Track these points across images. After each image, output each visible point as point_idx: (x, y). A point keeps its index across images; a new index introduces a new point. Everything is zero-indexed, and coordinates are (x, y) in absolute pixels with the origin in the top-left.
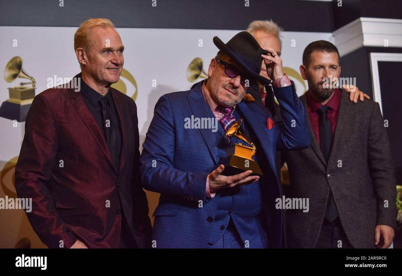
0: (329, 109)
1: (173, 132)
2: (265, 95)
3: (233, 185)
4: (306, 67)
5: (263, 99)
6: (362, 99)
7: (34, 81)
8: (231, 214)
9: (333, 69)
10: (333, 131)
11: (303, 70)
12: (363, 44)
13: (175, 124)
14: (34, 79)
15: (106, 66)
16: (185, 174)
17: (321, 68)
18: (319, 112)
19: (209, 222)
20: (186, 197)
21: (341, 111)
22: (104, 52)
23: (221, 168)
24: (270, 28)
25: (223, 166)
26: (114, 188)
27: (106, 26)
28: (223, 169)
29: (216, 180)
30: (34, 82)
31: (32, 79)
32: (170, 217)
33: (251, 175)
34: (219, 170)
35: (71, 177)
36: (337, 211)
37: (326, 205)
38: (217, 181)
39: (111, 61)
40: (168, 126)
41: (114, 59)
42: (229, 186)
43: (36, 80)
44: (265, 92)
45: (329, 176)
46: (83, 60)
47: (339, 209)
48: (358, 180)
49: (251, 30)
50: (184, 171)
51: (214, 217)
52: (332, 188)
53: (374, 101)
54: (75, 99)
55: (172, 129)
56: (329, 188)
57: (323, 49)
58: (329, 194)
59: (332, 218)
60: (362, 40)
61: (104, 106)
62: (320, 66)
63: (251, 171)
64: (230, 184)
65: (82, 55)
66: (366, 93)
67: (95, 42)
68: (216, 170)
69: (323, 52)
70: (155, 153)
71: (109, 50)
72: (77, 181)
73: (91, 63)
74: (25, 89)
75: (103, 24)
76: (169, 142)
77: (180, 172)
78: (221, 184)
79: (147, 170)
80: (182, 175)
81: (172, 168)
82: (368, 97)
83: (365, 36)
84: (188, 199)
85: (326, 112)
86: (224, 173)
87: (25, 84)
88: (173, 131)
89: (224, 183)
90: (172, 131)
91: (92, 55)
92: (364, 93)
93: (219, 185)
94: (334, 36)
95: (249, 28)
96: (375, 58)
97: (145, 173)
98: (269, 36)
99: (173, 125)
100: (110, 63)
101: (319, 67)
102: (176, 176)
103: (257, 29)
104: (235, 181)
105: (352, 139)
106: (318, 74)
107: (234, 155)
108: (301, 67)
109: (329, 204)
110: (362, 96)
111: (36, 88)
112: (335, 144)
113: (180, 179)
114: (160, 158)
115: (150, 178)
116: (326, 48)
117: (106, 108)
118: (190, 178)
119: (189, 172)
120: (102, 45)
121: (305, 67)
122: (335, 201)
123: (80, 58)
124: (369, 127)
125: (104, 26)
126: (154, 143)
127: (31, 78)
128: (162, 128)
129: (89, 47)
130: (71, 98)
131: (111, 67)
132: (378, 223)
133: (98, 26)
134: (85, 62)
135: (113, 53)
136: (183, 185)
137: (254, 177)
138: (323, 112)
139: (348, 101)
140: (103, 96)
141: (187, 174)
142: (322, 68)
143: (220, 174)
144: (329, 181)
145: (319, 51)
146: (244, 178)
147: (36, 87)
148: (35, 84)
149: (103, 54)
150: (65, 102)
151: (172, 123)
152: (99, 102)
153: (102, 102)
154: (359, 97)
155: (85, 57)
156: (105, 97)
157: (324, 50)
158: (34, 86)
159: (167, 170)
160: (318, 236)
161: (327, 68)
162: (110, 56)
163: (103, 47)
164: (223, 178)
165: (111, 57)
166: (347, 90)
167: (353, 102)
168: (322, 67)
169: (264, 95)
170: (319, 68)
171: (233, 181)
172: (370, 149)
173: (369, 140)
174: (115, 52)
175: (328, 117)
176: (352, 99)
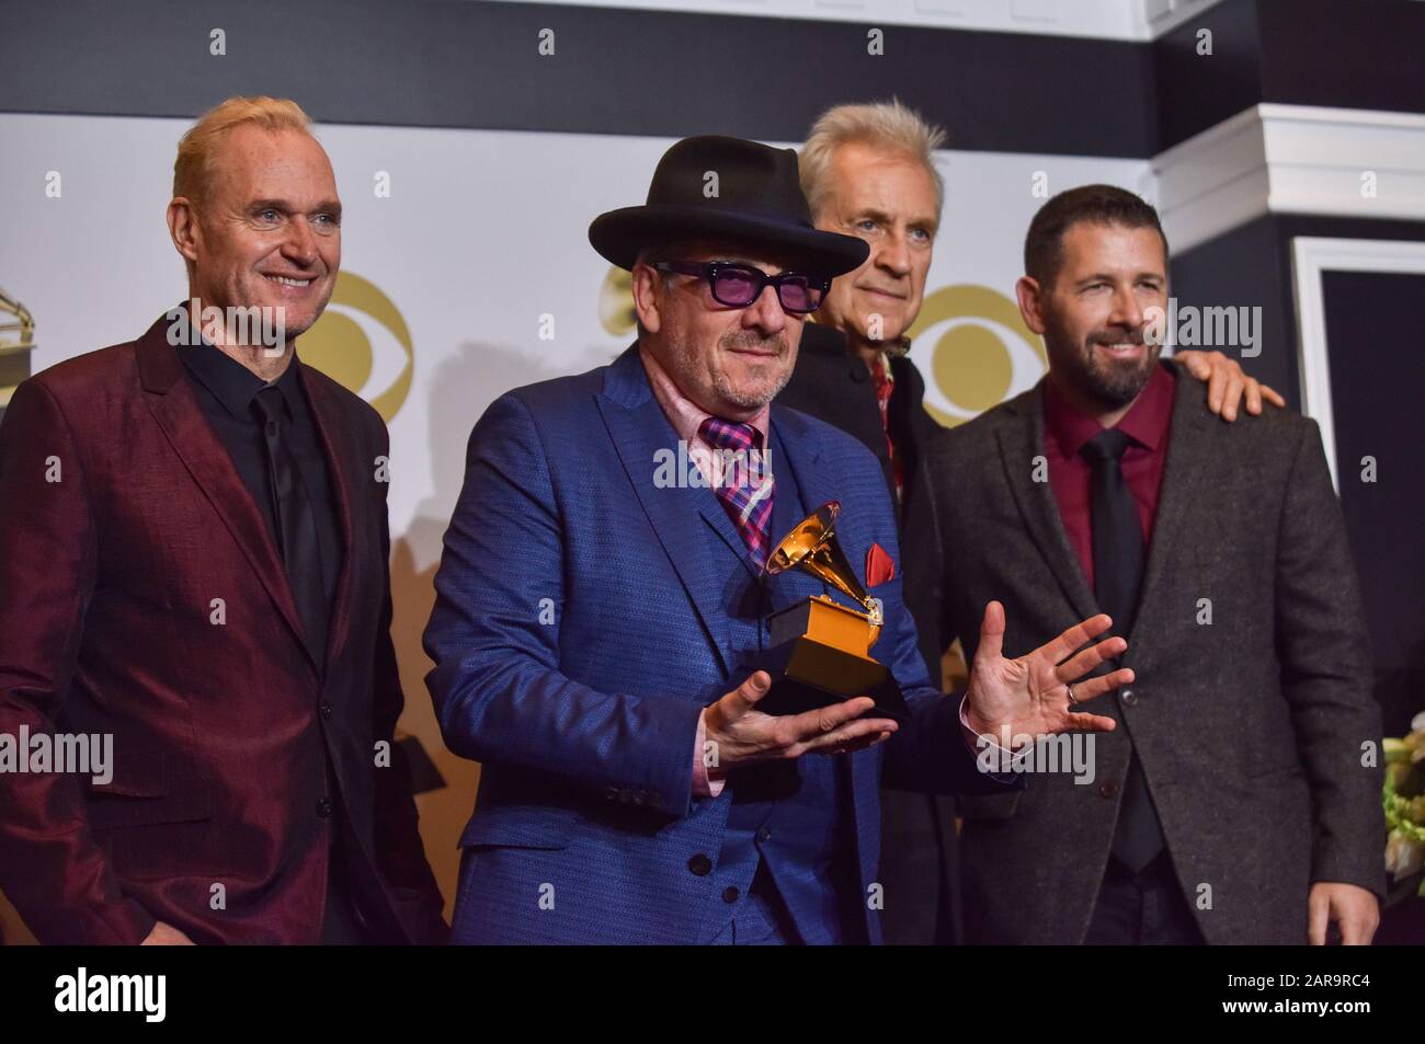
0: (1127, 442)
1: (556, 532)
2: (888, 390)
3: (799, 749)
4: (1040, 284)
5: (883, 405)
6: (1255, 405)
8: (760, 844)
9: (1144, 289)
10: (1146, 530)
11: (1030, 295)
12: (1266, 203)
13: (560, 506)
15: (260, 265)
16: (610, 704)
17: (1102, 288)
18: (1091, 457)
19: (695, 873)
20: (615, 790)
21: (1178, 452)
22: (256, 215)
23: (759, 684)
24: (888, 130)
25: (765, 676)
26: (306, 721)
27: (278, 121)
28: (764, 686)
29: (734, 729)
30: (25, 324)
31: (21, 313)
32: (539, 853)
33: (867, 714)
34: (750, 690)
35: (147, 682)
36: (1161, 829)
37: (1118, 805)
38: (736, 734)
39: (281, 247)
40: (536, 513)
41: (293, 243)
42: (783, 753)
44: (889, 376)
45: (1129, 697)
46: (188, 244)
47: (1165, 823)
48: (1238, 714)
49: (823, 141)
50: (608, 692)
51: (714, 857)
52: (1139, 745)
53: (1303, 413)
54: (162, 395)
55: (547, 523)
56: (1128, 742)
57: (1109, 214)
58: (1128, 763)
59: (1141, 855)
60: (1265, 188)
61: (270, 419)
62: (1099, 277)
63: (867, 702)
64: (788, 746)
65: (187, 226)
66: (1268, 385)
67: (229, 177)
68: (736, 692)
69: (1108, 226)
70: (494, 619)
71: (276, 209)
72: (169, 695)
73: (211, 253)
75: (268, 118)
76: (544, 574)
77: (593, 697)
78: (753, 744)
79: (465, 685)
80: (600, 707)
81: (557, 679)
82: (1279, 400)
83: (1276, 177)
84: (624, 800)
85: (1119, 456)
86: (767, 705)
88: (557, 529)
89: (766, 742)
90: (550, 528)
91: (216, 224)
92: (1261, 382)
93: (743, 750)
94: (1157, 172)
95: (812, 135)
96: (1312, 258)
97: (454, 696)
98: (888, 161)
99: (554, 510)
100: (277, 253)
101: (1096, 282)
102: (578, 712)
103: (843, 138)
104: (805, 736)
105: (1218, 559)
106: (1094, 311)
107: (804, 636)
108: (1024, 283)
109: (1128, 801)
110: (1256, 393)
112: (1155, 576)
113: (591, 723)
114: (510, 634)
115: (478, 716)
116: (1120, 211)
117: (277, 425)
118: (633, 722)
119: (627, 697)
120: (250, 187)
121: (1035, 284)
122: (1153, 790)
123: (180, 235)
124: (1283, 515)
125: (271, 123)
126: (487, 579)
127: (19, 309)
128: (512, 521)
129: (207, 197)
130: (145, 390)
131: (276, 270)
132: (1318, 874)
133: (250, 120)
134: (193, 250)
135: (291, 222)
136: (603, 747)
137: (876, 724)
138: (1107, 453)
139: (1202, 414)
140: (266, 382)
141: (621, 704)
142: (1105, 285)
143: (751, 706)
144: (1127, 716)
145: (1094, 221)
146: (840, 725)
149: (253, 221)
150: (126, 406)
151: (550, 502)
152: (254, 406)
153: (265, 406)
154: (1244, 398)
155: (195, 232)
156: (274, 388)
157: (1110, 218)
158: (27, 338)
159: (541, 684)
160: (1087, 923)
161: (1126, 286)
162: (280, 231)
163: (252, 195)
164: (760, 724)
165: (283, 235)
166: (1197, 373)
167: (1221, 417)
168: (1108, 281)
169: (883, 388)
170: (1097, 287)
171: (802, 734)
172: (1285, 595)
173: (1279, 562)
174: (301, 219)
175: (1126, 475)
176: (1216, 405)
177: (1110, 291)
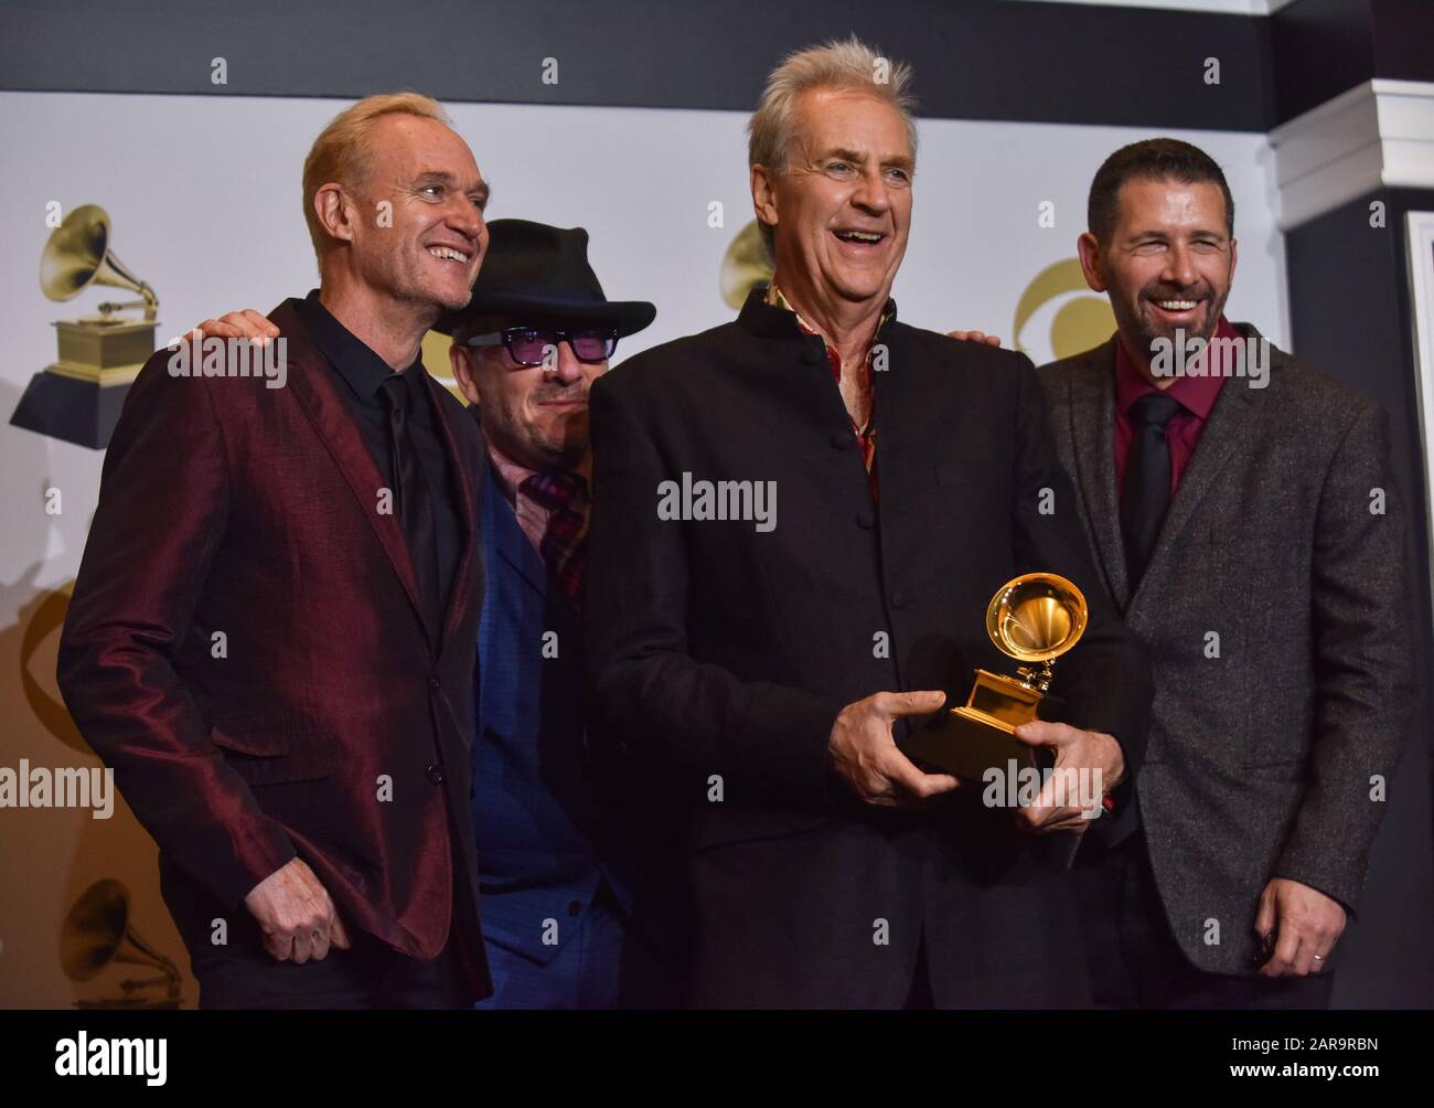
4: (1099, 242)
7: (150, 296)
9: (1200, 246)
11: (1090, 252)
12: (1381, 178)
14: (151, 292)
17: (1155, 245)
30: (150, 302)
31: (145, 291)
39: (445, 221)
41: (458, 217)
43: (160, 295)
46: (342, 226)
57: (1163, 169)
60: (1379, 162)
62: (1151, 234)
65: (340, 209)
69: (1163, 181)
74: (118, 326)
83: (1389, 151)
87: (119, 308)
94: (1273, 145)
96: (1425, 231)
98: (853, 95)
100: (441, 226)
101: (1147, 240)
108: (1084, 240)
111: (158, 325)
116: (1176, 167)
117: (402, 413)
120: (415, 163)
121: (1095, 240)
123: (331, 219)
127: (143, 286)
129: (364, 176)
134: (346, 232)
135: (452, 199)
140: (394, 371)
142: (1159, 242)
145: (1149, 178)
147: (158, 319)
148: (154, 307)
153: (391, 393)
155: (350, 212)
157: (1165, 174)
158: (152, 315)
161: (1181, 243)
168: (1162, 239)
170: (1149, 244)
174: (461, 196)
177: (1164, 248)
